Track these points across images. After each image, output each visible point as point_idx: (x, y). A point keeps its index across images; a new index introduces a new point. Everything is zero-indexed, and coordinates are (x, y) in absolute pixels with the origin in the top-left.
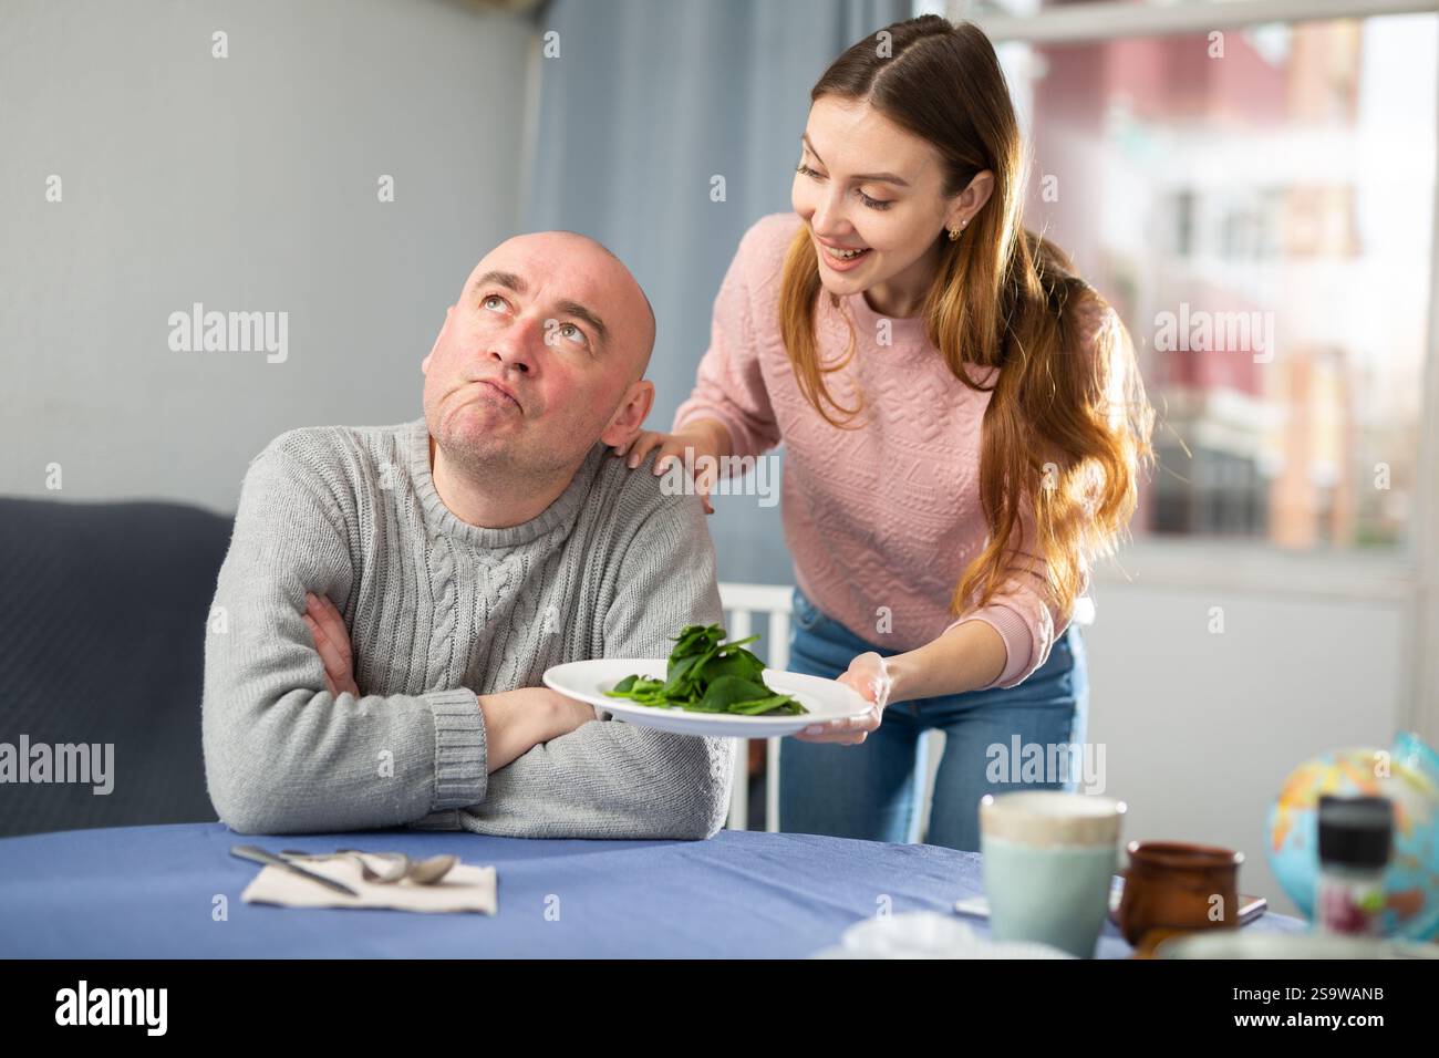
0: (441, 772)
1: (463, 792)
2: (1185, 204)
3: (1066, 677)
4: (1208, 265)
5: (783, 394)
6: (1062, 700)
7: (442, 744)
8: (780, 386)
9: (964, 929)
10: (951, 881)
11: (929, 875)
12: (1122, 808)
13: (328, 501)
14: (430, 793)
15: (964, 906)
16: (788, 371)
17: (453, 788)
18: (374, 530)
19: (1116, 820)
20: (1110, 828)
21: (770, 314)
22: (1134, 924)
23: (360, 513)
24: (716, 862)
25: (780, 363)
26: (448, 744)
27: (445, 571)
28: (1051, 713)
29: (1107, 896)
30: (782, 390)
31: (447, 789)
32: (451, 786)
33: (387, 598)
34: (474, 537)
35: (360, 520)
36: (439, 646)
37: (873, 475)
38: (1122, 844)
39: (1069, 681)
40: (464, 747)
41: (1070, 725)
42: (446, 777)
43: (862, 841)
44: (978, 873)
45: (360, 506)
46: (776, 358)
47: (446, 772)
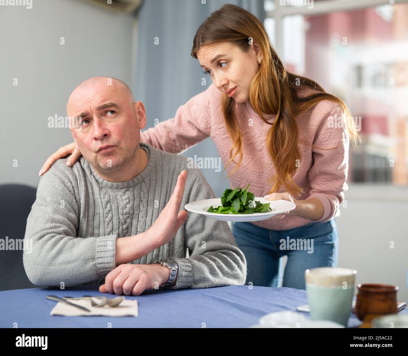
0: (98, 260)
1: (107, 267)
2: (359, 70)
3: (330, 235)
4: (368, 91)
5: (226, 145)
6: (329, 242)
7: (98, 251)
8: (225, 143)
9: (302, 316)
10: (295, 300)
11: (287, 298)
12: (355, 272)
13: (66, 181)
14: (95, 268)
15: (300, 308)
16: (227, 137)
17: (103, 266)
18: (84, 188)
19: (353, 276)
20: (351, 280)
21: (220, 117)
22: (361, 313)
23: (79, 183)
24: (213, 296)
25: (224, 135)
26: (100, 251)
27: (107, 198)
28: (325, 246)
29: (351, 303)
30: (225, 144)
31: (101, 266)
32: (102, 265)
33: (90, 210)
34: (114, 186)
35: (79, 186)
36: (108, 224)
37: (261, 171)
38: (356, 285)
39: (331, 236)
40: (106, 251)
41: (332, 251)
42: (100, 262)
43: (263, 287)
44: (305, 297)
45: (78, 181)
46: (223, 133)
47: (100, 261)
